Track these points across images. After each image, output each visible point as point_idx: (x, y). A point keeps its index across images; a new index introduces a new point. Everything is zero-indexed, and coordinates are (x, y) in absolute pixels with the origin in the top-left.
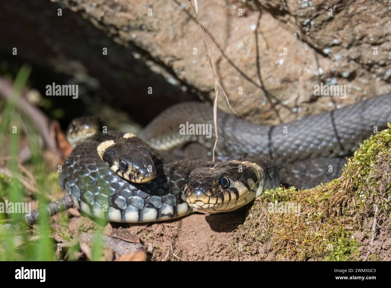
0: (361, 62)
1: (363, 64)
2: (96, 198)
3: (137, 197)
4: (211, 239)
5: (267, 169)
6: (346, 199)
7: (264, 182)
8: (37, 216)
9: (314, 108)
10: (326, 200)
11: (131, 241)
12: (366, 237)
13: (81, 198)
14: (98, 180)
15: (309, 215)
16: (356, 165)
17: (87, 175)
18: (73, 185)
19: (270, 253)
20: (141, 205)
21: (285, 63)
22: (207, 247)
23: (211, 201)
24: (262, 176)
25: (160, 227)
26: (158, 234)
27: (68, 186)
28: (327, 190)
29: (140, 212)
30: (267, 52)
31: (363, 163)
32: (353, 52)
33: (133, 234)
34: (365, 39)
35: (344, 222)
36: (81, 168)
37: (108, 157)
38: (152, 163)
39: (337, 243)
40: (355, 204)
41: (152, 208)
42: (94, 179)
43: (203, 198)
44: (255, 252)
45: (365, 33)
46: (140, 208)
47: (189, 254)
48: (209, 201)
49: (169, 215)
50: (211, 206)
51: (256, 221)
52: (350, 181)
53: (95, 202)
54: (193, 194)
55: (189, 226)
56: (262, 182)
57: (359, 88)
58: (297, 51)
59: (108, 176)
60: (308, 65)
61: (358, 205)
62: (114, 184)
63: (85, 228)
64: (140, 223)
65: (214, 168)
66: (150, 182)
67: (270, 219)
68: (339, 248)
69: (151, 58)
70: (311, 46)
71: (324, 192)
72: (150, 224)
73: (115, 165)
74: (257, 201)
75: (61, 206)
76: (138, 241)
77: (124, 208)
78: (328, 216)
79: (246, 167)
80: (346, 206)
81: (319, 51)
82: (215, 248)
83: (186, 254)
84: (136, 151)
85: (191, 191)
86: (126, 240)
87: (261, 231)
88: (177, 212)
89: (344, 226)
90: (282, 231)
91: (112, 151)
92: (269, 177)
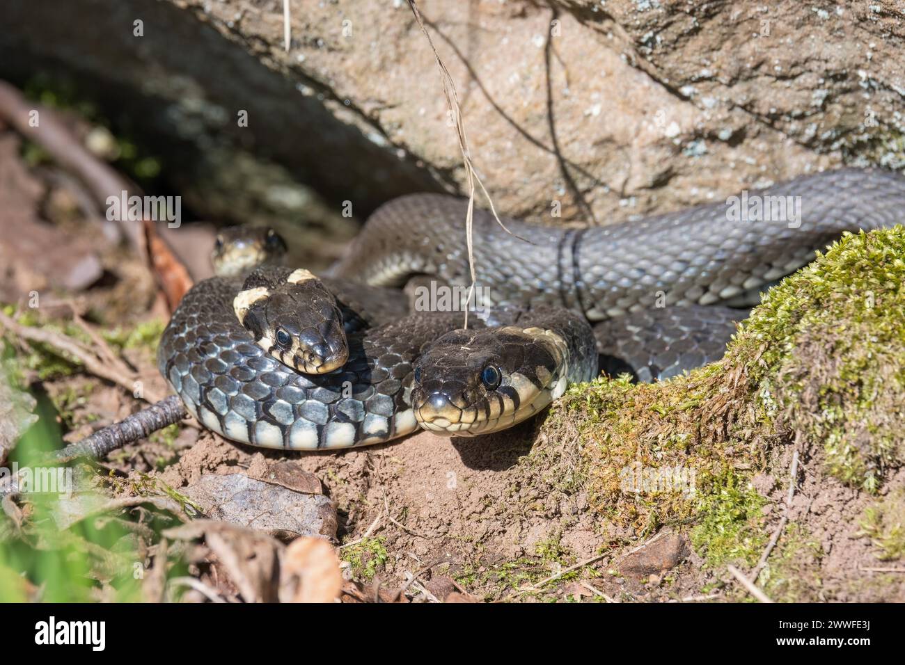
0: (756, 110)
1: (759, 114)
2: (231, 403)
3: (314, 401)
4: (465, 485)
5: (574, 338)
6: (736, 408)
7: (569, 368)
8: (115, 439)
9: (661, 199)
10: (694, 407)
11: (304, 491)
12: (778, 486)
13: (201, 400)
14: (235, 367)
15: (660, 439)
16: (755, 339)
17: (213, 356)
18: (185, 373)
19: (584, 515)
20: (322, 417)
21: (603, 114)
22: (457, 501)
23: (464, 418)
24: (565, 356)
25: (362, 457)
26: (358, 473)
27: (176, 375)
28: (697, 387)
29: (321, 430)
30: (567, 91)
31: (769, 337)
32: (739, 93)
33: (308, 472)
34: (764, 68)
35: (732, 454)
36: (201, 340)
37: (254, 322)
38: (339, 334)
39: (719, 499)
40: (753, 418)
41: (345, 422)
42: (226, 364)
43: (448, 412)
44: (553, 511)
45: (764, 56)
46: (320, 422)
47: (421, 515)
48: (460, 417)
49: (381, 434)
50: (465, 426)
51: (556, 450)
52: (743, 371)
53: (229, 410)
54: (429, 405)
55: (421, 455)
56: (564, 369)
57: (750, 160)
58: (627, 88)
59: (255, 359)
60: (648, 116)
61: (760, 419)
62: (268, 375)
63: (211, 463)
64: (321, 451)
65: (468, 346)
66: (340, 371)
67: (583, 447)
68: (722, 508)
69: (333, 96)
70: (655, 79)
71: (690, 390)
72: (342, 452)
73: (266, 337)
74: (556, 408)
75: (162, 418)
76: (318, 490)
77: (290, 422)
78: (699, 440)
79: (532, 340)
80: (735, 420)
81: (673, 91)
82: (474, 505)
83: (414, 515)
84: (308, 309)
85: (424, 397)
86: (294, 489)
87: (564, 471)
88: (395, 428)
89: (733, 462)
90: (607, 472)
91: (263, 309)
92: (578, 354)
